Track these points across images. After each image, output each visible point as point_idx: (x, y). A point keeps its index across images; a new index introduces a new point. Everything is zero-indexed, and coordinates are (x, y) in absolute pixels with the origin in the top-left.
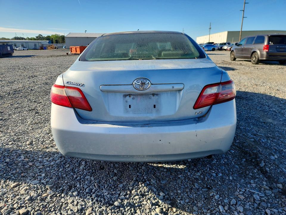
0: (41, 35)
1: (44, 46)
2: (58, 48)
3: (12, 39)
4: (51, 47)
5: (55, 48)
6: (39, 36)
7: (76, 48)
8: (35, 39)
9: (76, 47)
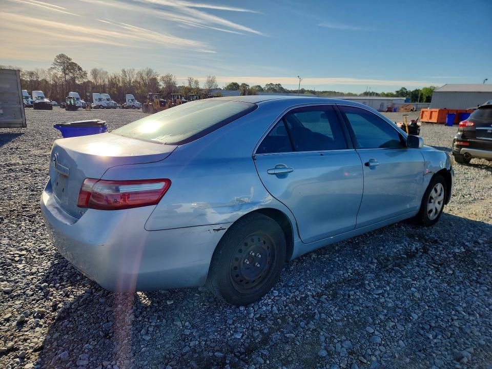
0: (406, 89)
1: (396, 106)
2: (416, 111)
3: (361, 95)
4: (406, 109)
5: (412, 110)
6: (401, 90)
7: (431, 112)
8: (392, 95)
9: (433, 110)
